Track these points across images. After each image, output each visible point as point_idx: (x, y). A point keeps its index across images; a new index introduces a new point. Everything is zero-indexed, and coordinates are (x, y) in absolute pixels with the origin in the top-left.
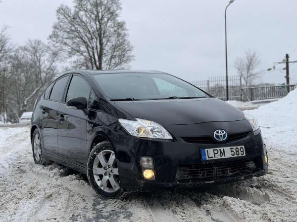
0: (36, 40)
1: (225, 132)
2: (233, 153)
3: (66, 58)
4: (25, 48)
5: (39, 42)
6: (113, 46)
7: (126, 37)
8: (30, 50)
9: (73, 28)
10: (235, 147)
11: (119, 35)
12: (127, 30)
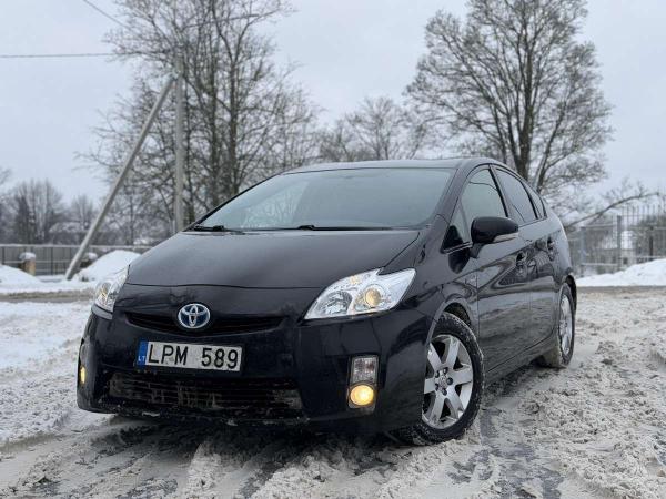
0: (382, 99)
1: (206, 310)
2: (207, 359)
3: (445, 138)
4: (357, 117)
5: (387, 105)
6: (559, 106)
7: (593, 81)
8: (366, 122)
9: (464, 68)
10: (215, 348)
11: (575, 77)
12: (598, 66)
